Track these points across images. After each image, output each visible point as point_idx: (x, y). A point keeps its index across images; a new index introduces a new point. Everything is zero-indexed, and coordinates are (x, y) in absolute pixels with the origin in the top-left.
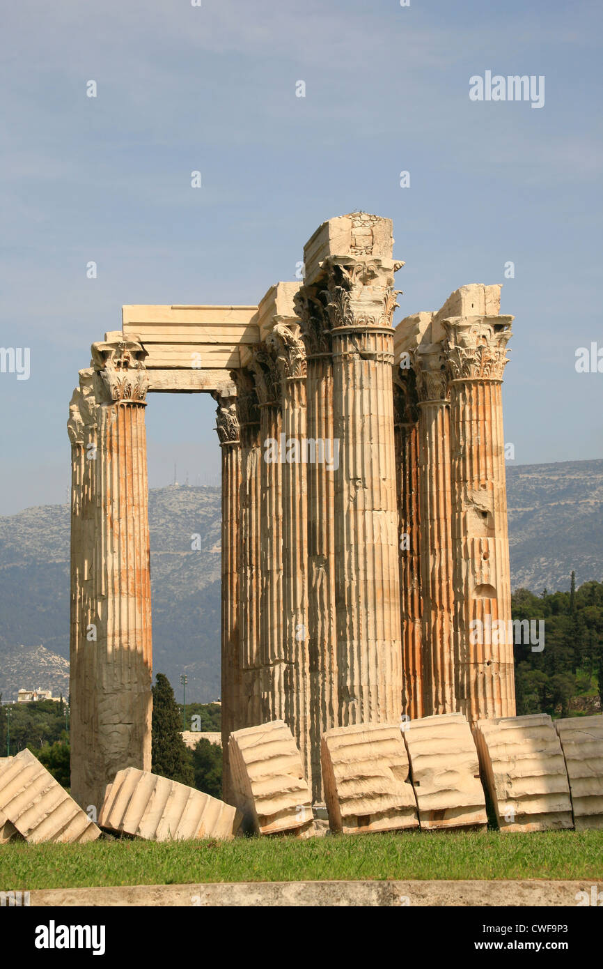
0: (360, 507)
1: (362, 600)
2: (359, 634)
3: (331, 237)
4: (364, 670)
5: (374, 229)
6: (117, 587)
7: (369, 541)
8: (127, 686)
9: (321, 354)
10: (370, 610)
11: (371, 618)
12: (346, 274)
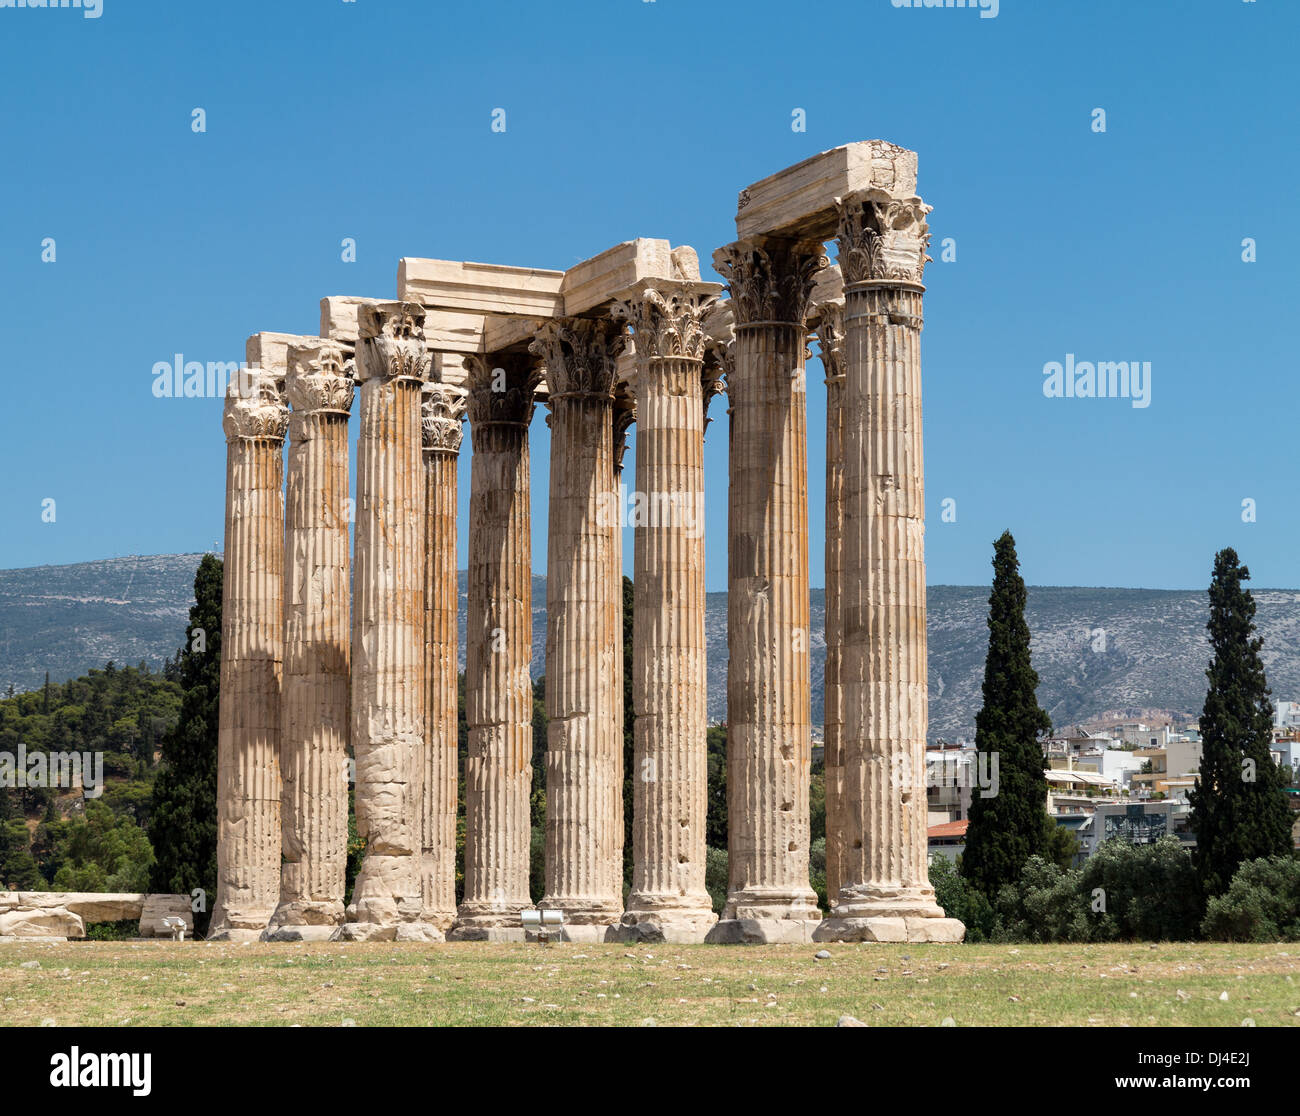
0: (892, 512)
1: (892, 630)
2: (888, 674)
3: (849, 166)
4: (893, 719)
5: (895, 162)
6: (390, 612)
7: (901, 556)
8: (401, 736)
9: (766, 322)
10: (902, 643)
11: (903, 654)
12: (879, 214)
